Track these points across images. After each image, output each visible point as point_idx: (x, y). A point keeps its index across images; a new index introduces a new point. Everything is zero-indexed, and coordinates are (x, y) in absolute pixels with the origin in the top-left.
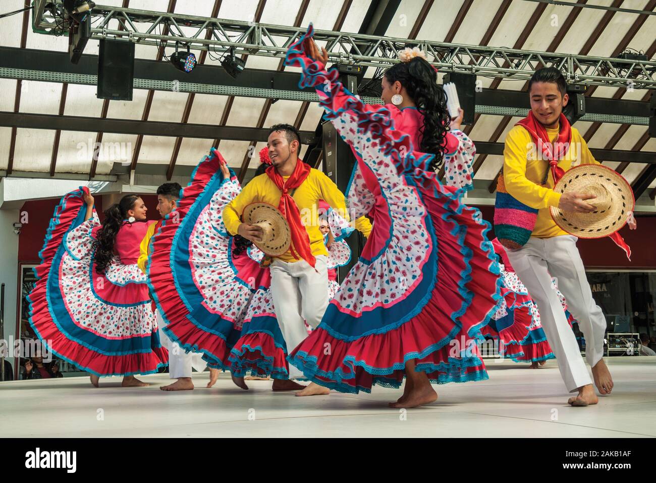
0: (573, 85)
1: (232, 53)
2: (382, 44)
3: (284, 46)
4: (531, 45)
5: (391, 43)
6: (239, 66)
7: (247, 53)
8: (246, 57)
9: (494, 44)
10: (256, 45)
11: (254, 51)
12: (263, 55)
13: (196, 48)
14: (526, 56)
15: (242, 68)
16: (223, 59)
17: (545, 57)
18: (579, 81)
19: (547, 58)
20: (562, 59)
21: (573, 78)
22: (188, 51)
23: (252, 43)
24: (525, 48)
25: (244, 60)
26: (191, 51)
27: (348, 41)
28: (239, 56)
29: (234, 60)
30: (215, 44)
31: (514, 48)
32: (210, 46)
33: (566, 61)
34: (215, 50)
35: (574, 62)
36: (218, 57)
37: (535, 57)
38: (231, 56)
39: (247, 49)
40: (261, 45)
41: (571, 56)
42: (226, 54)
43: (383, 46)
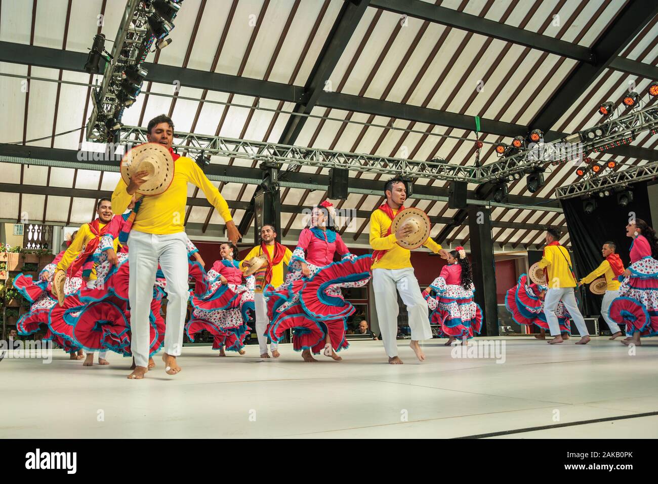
0: (405, 177)
1: (202, 154)
2: (292, 150)
3: (234, 151)
4: (380, 153)
5: (298, 150)
6: (206, 162)
7: (210, 154)
8: (210, 156)
9: (358, 151)
10: (217, 149)
11: (216, 153)
12: (221, 155)
13: (181, 151)
14: (377, 159)
15: (208, 163)
16: (197, 158)
17: (388, 160)
18: (408, 175)
19: (390, 161)
20: (399, 161)
21: (405, 173)
22: (176, 152)
23: (214, 148)
24: (377, 154)
25: (208, 159)
26: (178, 153)
27: (272, 148)
28: (206, 156)
29: (204, 158)
30: (192, 148)
31: (370, 154)
32: (189, 150)
33: (401, 163)
34: (192, 152)
35: (406, 163)
36: (194, 156)
37: (383, 160)
38: (202, 156)
39: (211, 152)
40: (220, 150)
41: (404, 160)
42: (199, 155)
43: (293, 152)
